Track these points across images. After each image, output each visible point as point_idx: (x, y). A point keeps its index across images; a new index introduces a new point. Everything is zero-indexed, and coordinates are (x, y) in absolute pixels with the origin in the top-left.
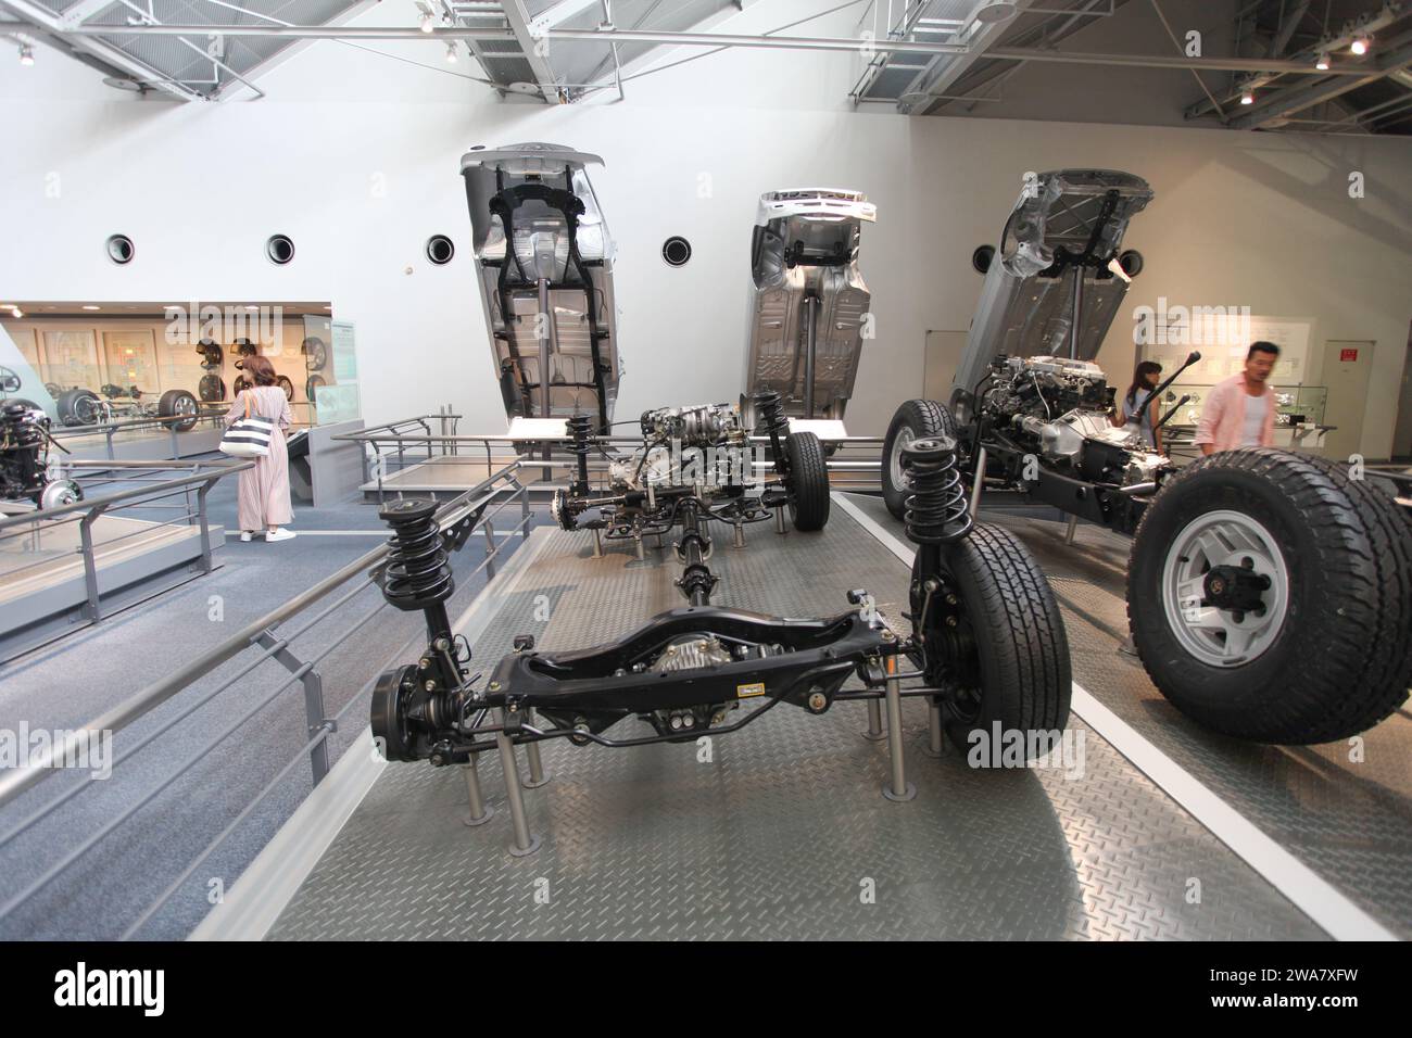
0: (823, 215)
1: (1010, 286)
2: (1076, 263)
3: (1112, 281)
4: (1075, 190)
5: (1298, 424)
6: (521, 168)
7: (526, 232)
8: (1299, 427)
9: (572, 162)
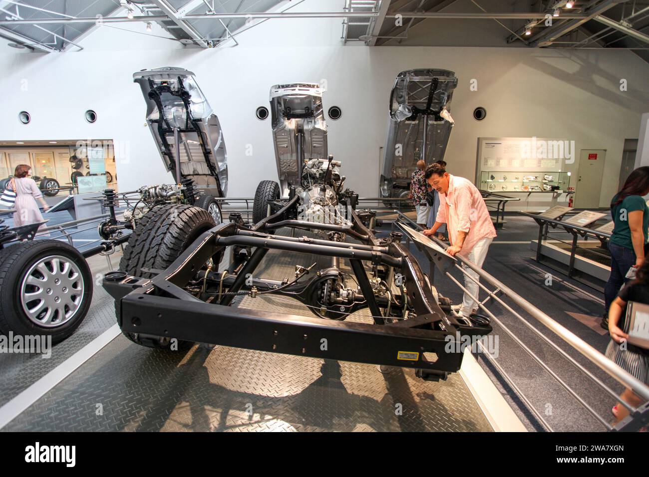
0: (297, 95)
1: (393, 125)
2: (424, 114)
3: (443, 122)
4: (417, 79)
5: (555, 191)
6: (160, 79)
7: (170, 107)
8: (555, 192)
9: (182, 75)
